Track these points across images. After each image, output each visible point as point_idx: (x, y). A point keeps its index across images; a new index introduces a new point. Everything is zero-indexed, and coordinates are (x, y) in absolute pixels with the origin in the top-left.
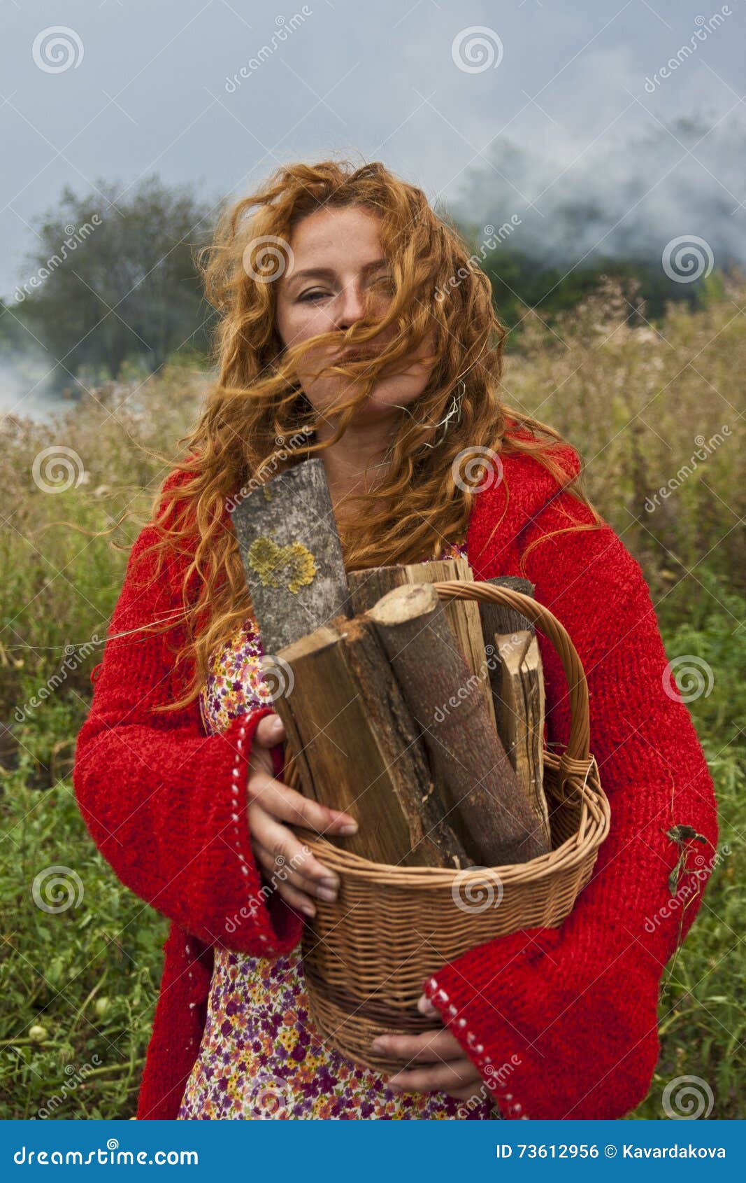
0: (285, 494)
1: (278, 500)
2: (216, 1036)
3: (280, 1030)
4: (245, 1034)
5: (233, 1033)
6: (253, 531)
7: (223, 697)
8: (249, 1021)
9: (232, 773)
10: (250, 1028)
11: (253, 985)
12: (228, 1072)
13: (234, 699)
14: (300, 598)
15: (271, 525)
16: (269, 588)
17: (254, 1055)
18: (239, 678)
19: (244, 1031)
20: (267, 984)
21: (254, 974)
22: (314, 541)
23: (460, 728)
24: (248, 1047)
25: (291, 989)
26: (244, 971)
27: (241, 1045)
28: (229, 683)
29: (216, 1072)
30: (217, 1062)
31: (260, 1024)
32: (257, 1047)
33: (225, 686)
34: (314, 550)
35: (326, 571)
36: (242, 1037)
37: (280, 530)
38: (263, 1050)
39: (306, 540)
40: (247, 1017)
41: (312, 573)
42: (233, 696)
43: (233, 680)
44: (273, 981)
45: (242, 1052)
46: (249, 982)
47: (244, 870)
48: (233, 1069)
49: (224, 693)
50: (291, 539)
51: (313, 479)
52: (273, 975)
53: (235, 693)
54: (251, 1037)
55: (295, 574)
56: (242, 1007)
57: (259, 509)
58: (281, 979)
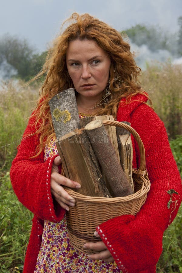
0: (63, 97)
1: (61, 99)
2: (45, 244)
3: (63, 243)
4: (54, 243)
5: (50, 243)
6: (54, 107)
7: (50, 153)
8: (55, 240)
9: (47, 172)
10: (55, 241)
11: (55, 231)
12: (50, 253)
13: (53, 153)
14: (67, 125)
15: (59, 105)
16: (58, 122)
17: (57, 248)
18: (54, 148)
19: (53, 242)
20: (59, 231)
21: (55, 228)
22: (71, 110)
23: (108, 159)
24: (55, 246)
25: (65, 232)
26: (52, 227)
27: (53, 246)
28: (51, 149)
29: (46, 253)
30: (46, 251)
31: (58, 240)
32: (58, 246)
33: (50, 150)
34: (71, 112)
35: (74, 118)
36: (53, 244)
37: (61, 106)
38: (59, 247)
39: (68, 109)
40: (54, 239)
41: (70, 118)
42: (52, 153)
43: (53, 149)
44: (61, 230)
45: (54, 247)
46: (54, 230)
47: (49, 198)
48: (51, 252)
49: (50, 152)
50: (64, 109)
51: (71, 93)
52: (60, 228)
53: (53, 152)
54: (56, 244)
55: (65, 118)
56: (52, 236)
57: (56, 101)
58: (63, 229)
